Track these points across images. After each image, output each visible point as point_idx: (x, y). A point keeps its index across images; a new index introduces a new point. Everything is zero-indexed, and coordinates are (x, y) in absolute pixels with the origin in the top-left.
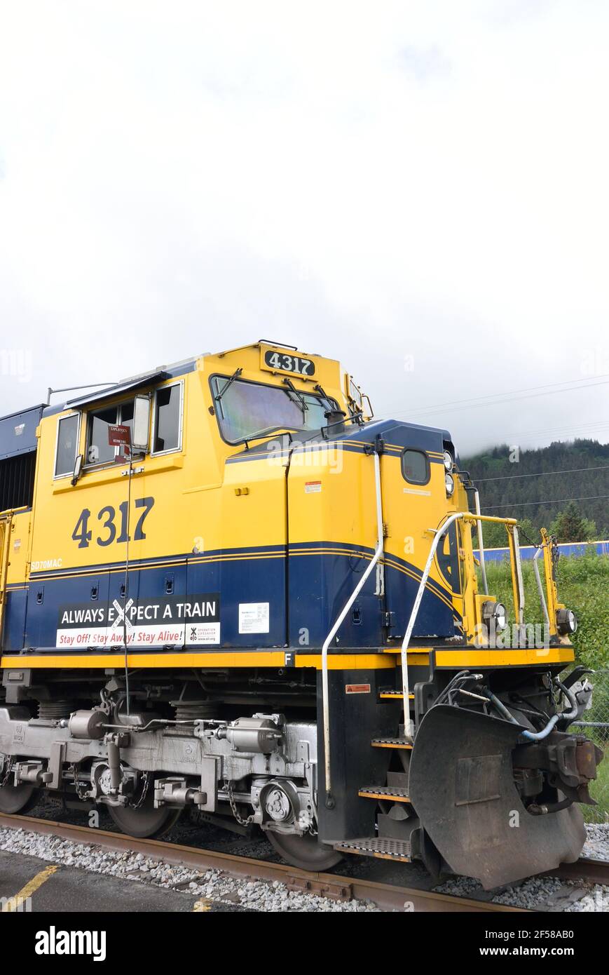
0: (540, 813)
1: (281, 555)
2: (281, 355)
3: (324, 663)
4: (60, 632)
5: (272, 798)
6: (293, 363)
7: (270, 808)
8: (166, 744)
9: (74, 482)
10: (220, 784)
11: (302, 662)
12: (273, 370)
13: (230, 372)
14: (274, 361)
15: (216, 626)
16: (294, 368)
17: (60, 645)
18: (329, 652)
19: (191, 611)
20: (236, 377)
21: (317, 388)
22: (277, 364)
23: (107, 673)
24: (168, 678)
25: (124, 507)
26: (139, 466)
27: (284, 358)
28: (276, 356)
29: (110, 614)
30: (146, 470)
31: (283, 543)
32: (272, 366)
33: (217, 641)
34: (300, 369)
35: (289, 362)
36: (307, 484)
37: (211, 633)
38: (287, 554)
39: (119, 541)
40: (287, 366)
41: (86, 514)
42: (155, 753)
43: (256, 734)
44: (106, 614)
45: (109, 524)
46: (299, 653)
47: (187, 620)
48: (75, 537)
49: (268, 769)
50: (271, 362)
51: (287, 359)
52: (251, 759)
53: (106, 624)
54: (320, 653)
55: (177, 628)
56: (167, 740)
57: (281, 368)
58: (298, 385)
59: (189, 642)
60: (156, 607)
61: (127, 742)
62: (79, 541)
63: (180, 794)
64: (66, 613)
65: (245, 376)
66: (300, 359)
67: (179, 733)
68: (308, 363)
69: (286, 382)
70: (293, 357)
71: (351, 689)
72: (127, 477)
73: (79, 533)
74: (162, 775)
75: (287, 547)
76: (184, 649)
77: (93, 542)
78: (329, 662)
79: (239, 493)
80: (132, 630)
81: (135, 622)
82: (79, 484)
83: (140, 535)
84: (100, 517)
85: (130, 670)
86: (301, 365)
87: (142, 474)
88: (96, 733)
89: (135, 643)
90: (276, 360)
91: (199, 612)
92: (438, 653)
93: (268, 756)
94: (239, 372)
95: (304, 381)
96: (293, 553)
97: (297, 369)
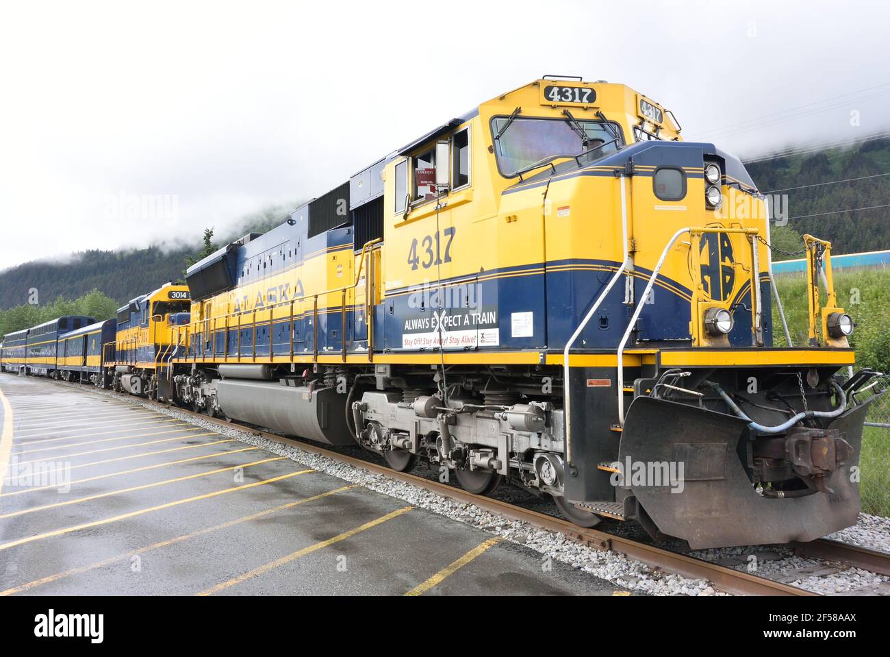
1: (540, 271)
2: (561, 88)
3: (567, 361)
4: (405, 337)
5: (544, 467)
6: (573, 94)
7: (543, 475)
8: (478, 424)
9: (406, 217)
10: (511, 455)
11: (552, 360)
12: (553, 103)
13: (509, 111)
14: (553, 95)
15: (496, 331)
16: (574, 98)
17: (405, 347)
18: (571, 352)
19: (481, 319)
20: (517, 115)
21: (598, 114)
22: (557, 97)
23: (432, 368)
24: (475, 372)
25: (438, 236)
26: (444, 201)
27: (564, 90)
28: (555, 90)
29: (433, 322)
30: (448, 204)
31: (543, 261)
32: (551, 99)
33: (497, 344)
34: (581, 99)
35: (568, 94)
36: (560, 209)
37: (492, 337)
38: (545, 271)
39: (435, 263)
40: (567, 97)
41: (415, 242)
42: (472, 430)
43: (523, 417)
44: (430, 322)
45: (429, 250)
46: (550, 353)
47: (478, 327)
48: (409, 262)
49: (539, 445)
50: (550, 96)
51: (567, 91)
52: (529, 436)
53: (431, 330)
54: (562, 353)
55: (471, 333)
56: (480, 420)
57: (561, 100)
58: (577, 114)
59: (480, 344)
60: (460, 316)
61: (453, 421)
62: (412, 265)
63: (484, 461)
64: (407, 322)
65: (524, 113)
66: (580, 89)
67: (485, 415)
68: (589, 91)
69: (565, 113)
70: (573, 88)
71: (591, 383)
72: (437, 211)
73: (412, 258)
74: (477, 447)
75: (545, 265)
76: (477, 349)
77: (420, 265)
78: (570, 360)
79: (510, 219)
80: (446, 335)
81: (449, 329)
82: (410, 218)
83: (448, 259)
84: (423, 245)
85: (444, 365)
86: (582, 95)
87: (446, 208)
88: (431, 413)
89: (446, 346)
90: (556, 93)
91: (485, 320)
92: (662, 353)
93: (540, 435)
94: (518, 110)
95: (586, 109)
96: (550, 269)
97: (577, 99)
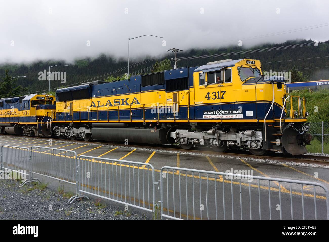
0: (301, 146)
1: (255, 103)
3: (265, 121)
4: (204, 116)
5: (252, 144)
6: (251, 62)
7: (252, 145)
8: (228, 136)
9: (205, 87)
10: (241, 142)
11: (260, 121)
12: (248, 64)
13: (240, 66)
15: (242, 115)
17: (204, 118)
18: (266, 120)
19: (236, 112)
20: (242, 67)
21: (256, 67)
22: (248, 63)
23: (216, 123)
25: (218, 92)
26: (222, 84)
28: (248, 61)
29: (217, 112)
30: (224, 85)
31: (255, 100)
32: (247, 63)
33: (242, 118)
34: (252, 63)
36: (260, 90)
38: (256, 102)
39: (217, 99)
40: (250, 63)
41: (208, 93)
42: (226, 137)
43: (251, 133)
44: (215, 112)
45: (215, 95)
46: (260, 120)
47: (235, 114)
48: (206, 97)
49: (252, 139)
52: (248, 137)
53: (216, 114)
54: (264, 120)
55: (233, 115)
56: (228, 135)
58: (253, 67)
59: (236, 118)
60: (228, 111)
61: (219, 136)
62: (207, 98)
64: (205, 112)
66: (252, 61)
67: (232, 133)
68: (254, 62)
69: (250, 66)
70: (251, 61)
71: (269, 126)
72: (219, 86)
73: (207, 97)
75: (256, 101)
76: (235, 119)
77: (211, 99)
78: (266, 121)
79: (246, 91)
80: (222, 115)
81: (223, 114)
82: (206, 87)
83: (223, 98)
84: (212, 94)
85: (222, 122)
86: (253, 62)
87: (223, 86)
89: (223, 118)
91: (238, 112)
92: (285, 120)
93: (252, 137)
94: (242, 65)
96: (257, 102)
97: (252, 64)
